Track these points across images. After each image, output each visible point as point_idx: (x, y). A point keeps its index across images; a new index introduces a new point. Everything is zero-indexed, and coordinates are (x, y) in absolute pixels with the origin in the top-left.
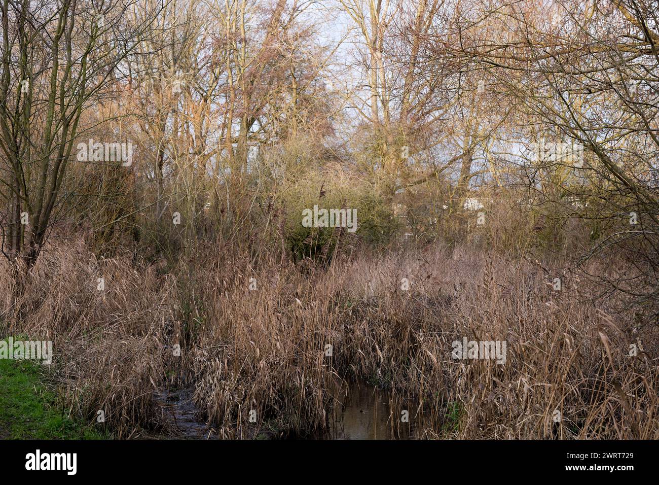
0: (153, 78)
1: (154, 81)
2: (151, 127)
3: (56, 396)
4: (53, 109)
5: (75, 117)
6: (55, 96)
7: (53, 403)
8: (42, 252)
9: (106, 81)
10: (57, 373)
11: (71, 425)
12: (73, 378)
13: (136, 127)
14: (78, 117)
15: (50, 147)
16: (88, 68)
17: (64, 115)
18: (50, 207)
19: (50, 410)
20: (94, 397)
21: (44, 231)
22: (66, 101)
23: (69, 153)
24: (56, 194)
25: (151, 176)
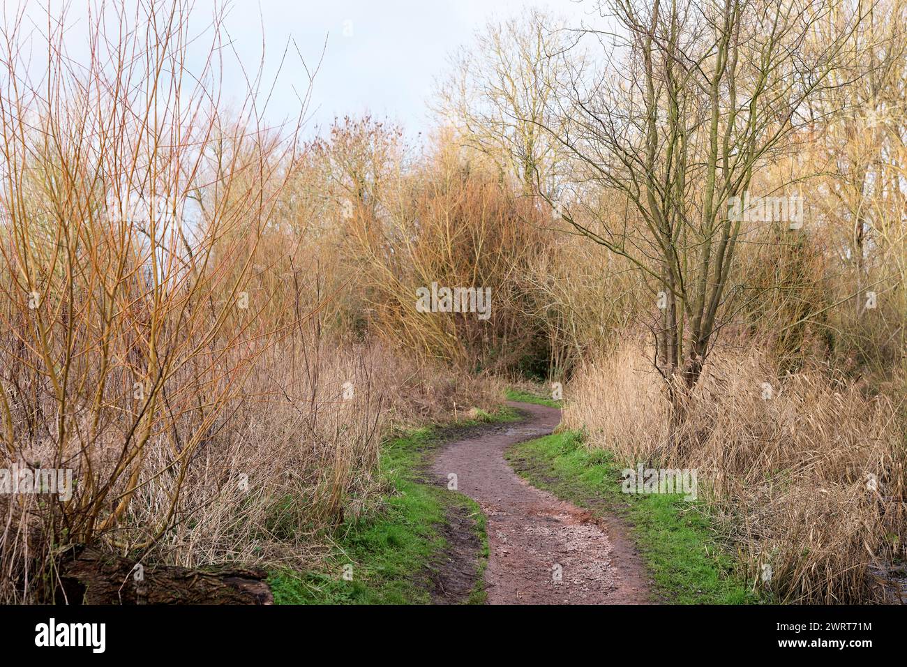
0: (845, 119)
1: (846, 123)
2: (843, 187)
3: (734, 561)
4: (714, 175)
5: (743, 183)
6: (716, 157)
7: (731, 570)
8: (705, 367)
9: (785, 129)
10: (734, 530)
11: (757, 601)
12: (757, 538)
13: (823, 189)
14: (748, 182)
15: (712, 226)
16: (759, 115)
17: (729, 181)
18: (715, 305)
19: (728, 580)
20: (786, 566)
21: (707, 338)
22: (731, 161)
23: (737, 232)
24: (722, 287)
25: (845, 255)
